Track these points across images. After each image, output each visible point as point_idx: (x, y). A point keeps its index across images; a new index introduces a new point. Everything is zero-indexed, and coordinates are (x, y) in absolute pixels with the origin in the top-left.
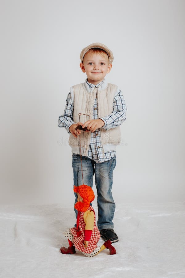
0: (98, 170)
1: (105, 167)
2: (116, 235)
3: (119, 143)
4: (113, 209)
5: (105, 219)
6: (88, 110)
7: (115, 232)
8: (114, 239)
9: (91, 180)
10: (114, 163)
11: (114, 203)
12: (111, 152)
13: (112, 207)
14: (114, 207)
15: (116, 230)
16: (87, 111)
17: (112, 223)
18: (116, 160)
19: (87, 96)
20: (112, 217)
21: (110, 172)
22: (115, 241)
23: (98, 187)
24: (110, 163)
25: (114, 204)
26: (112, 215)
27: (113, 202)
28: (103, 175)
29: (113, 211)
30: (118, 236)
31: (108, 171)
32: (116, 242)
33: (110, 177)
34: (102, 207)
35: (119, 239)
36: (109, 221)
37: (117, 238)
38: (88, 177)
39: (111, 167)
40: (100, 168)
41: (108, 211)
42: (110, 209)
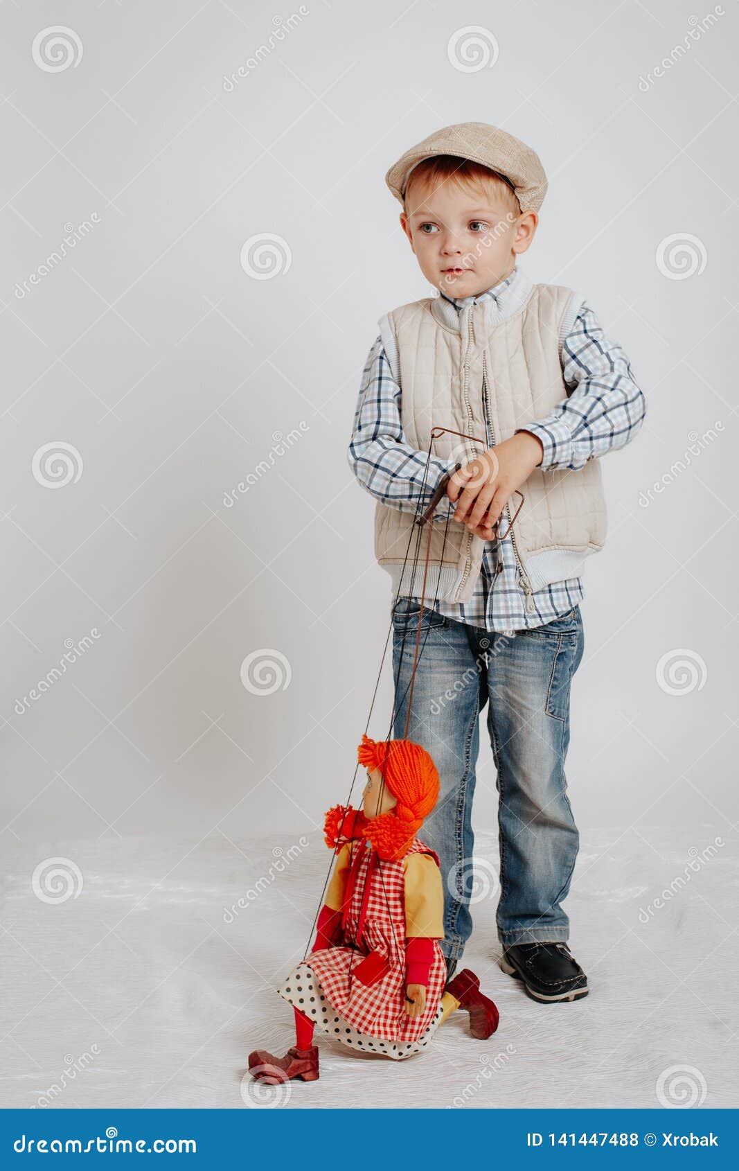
0: (503, 679)
1: (534, 664)
2: (577, 968)
3: (594, 543)
4: (570, 856)
5: (535, 902)
6: (461, 407)
7: (573, 955)
8: (568, 987)
9: (469, 724)
10: (575, 648)
11: (574, 832)
12: (557, 591)
13: (566, 848)
14: (574, 846)
15: (579, 948)
16: (457, 411)
17: (564, 918)
18: (582, 634)
19: (450, 347)
20: (563, 891)
21: (554, 687)
22: (571, 994)
23: (505, 756)
24: (554, 645)
25: (574, 836)
26: (564, 880)
27: (569, 824)
28: (524, 702)
29: (566, 865)
30: (586, 971)
31: (544, 681)
32: (578, 997)
33: (558, 710)
34: (521, 846)
35: (590, 986)
36: (548, 909)
37: (583, 982)
38: (458, 709)
39: (560, 666)
40: (512, 668)
41: (549, 864)
42: (556, 856)
